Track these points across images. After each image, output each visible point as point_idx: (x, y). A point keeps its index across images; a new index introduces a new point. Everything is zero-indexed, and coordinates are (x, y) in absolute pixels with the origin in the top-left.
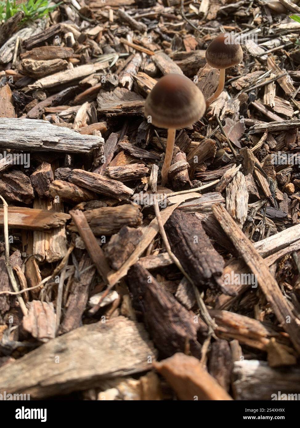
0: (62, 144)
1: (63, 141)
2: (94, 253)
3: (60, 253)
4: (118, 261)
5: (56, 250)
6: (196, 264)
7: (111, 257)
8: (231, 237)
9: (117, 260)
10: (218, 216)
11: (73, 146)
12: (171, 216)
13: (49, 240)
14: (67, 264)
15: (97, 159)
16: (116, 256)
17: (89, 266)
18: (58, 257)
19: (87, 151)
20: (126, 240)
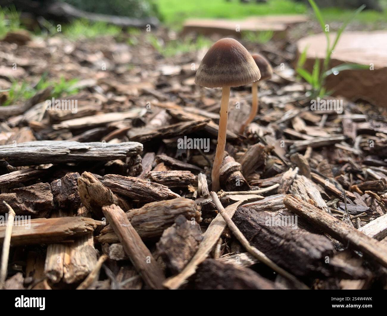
0: (93, 151)
1: (95, 149)
2: (139, 255)
3: (88, 266)
4: (178, 259)
5: (81, 262)
6: (293, 247)
7: (167, 252)
8: (322, 221)
9: (177, 256)
10: (296, 204)
11: (105, 152)
12: (236, 212)
13: (70, 254)
14: (97, 278)
15: (134, 167)
16: (175, 250)
17: (132, 276)
18: (83, 271)
19: (123, 155)
20: (186, 231)
